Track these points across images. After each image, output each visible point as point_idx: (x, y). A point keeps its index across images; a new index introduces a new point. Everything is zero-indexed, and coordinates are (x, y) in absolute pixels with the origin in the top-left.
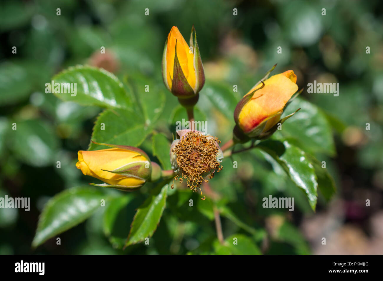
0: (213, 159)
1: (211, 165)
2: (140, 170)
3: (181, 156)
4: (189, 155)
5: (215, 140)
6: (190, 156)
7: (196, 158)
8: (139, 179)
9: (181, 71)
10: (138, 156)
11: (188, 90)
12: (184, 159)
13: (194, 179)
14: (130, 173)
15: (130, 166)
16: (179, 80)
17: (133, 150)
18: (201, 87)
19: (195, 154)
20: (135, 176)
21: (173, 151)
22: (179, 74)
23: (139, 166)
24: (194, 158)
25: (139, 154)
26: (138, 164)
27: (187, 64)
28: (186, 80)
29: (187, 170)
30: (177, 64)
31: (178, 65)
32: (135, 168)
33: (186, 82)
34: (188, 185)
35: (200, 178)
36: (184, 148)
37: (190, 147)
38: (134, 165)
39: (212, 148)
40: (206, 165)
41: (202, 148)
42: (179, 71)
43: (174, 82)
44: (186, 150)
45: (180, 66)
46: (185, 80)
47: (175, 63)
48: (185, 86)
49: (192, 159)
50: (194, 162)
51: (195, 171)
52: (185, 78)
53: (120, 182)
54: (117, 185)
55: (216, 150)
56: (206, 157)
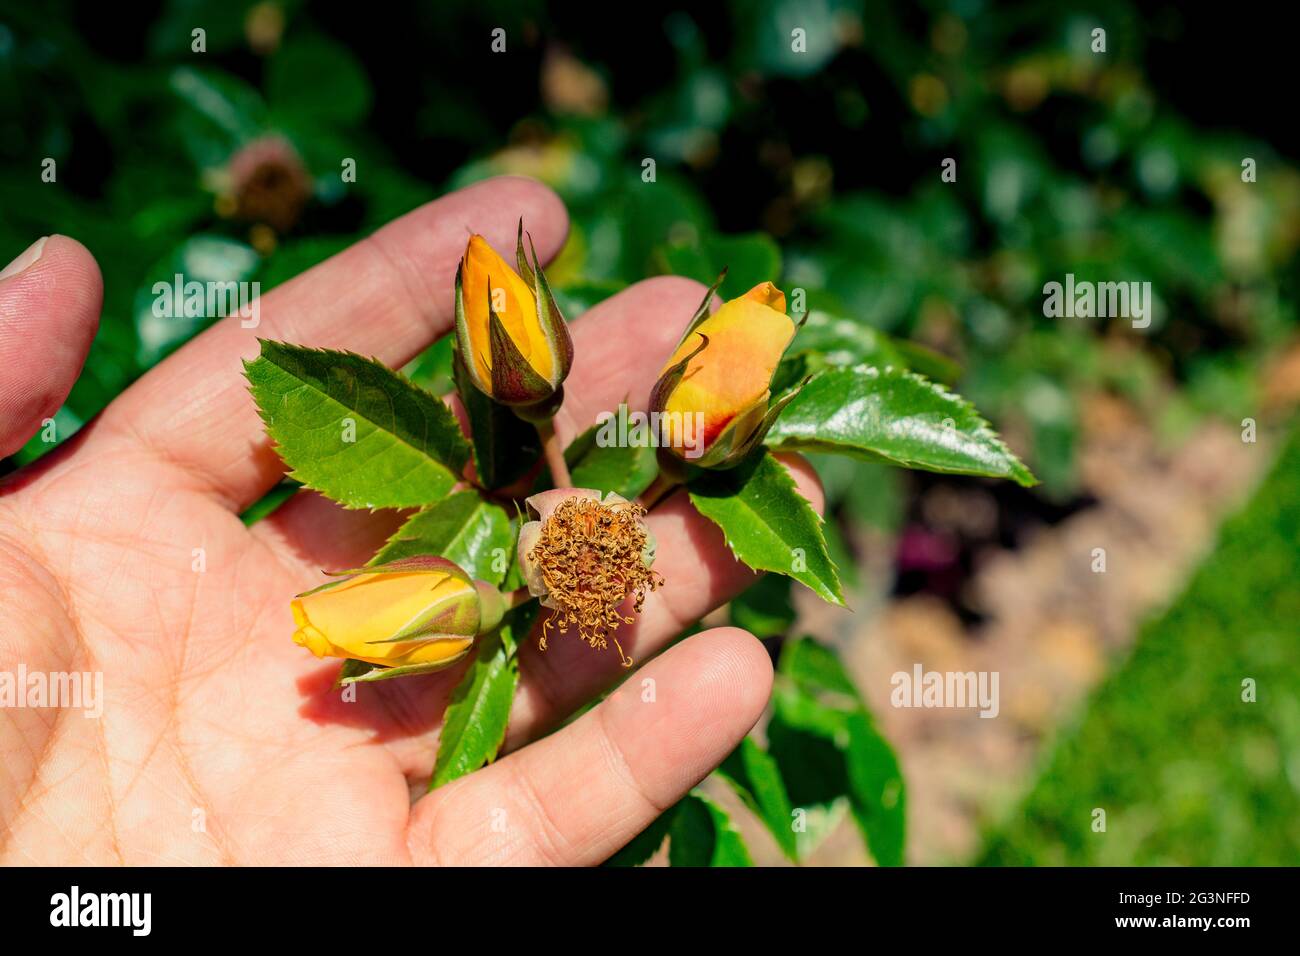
0: (637, 563)
1: (635, 581)
2: (459, 617)
3: (553, 569)
4: (575, 563)
5: (633, 514)
6: (576, 566)
7: (593, 567)
8: (460, 640)
9: (511, 346)
10: (444, 581)
11: (537, 387)
12: (564, 576)
13: (598, 620)
14: (436, 631)
15: (431, 615)
16: (510, 369)
17: (429, 569)
18: (565, 372)
19: (588, 560)
20: (450, 637)
21: (532, 560)
22: (508, 354)
23: (452, 610)
24: (586, 568)
25: (446, 575)
26: (449, 605)
27: (523, 324)
28: (528, 365)
29: (575, 602)
30: (499, 331)
31: (501, 335)
32: (445, 617)
33: (529, 370)
34: (583, 637)
35: (614, 617)
36: (558, 547)
37: (574, 542)
38: (440, 609)
39: (630, 536)
40: (622, 581)
41: (604, 542)
42: (505, 347)
43: (495, 375)
44: (564, 552)
45: (506, 335)
46: (525, 366)
47: (494, 331)
48: (527, 380)
49: (583, 572)
50: (589, 578)
51: (597, 600)
52: (523, 360)
53: (412, 658)
54: (405, 666)
55: (641, 540)
56: (618, 561)
